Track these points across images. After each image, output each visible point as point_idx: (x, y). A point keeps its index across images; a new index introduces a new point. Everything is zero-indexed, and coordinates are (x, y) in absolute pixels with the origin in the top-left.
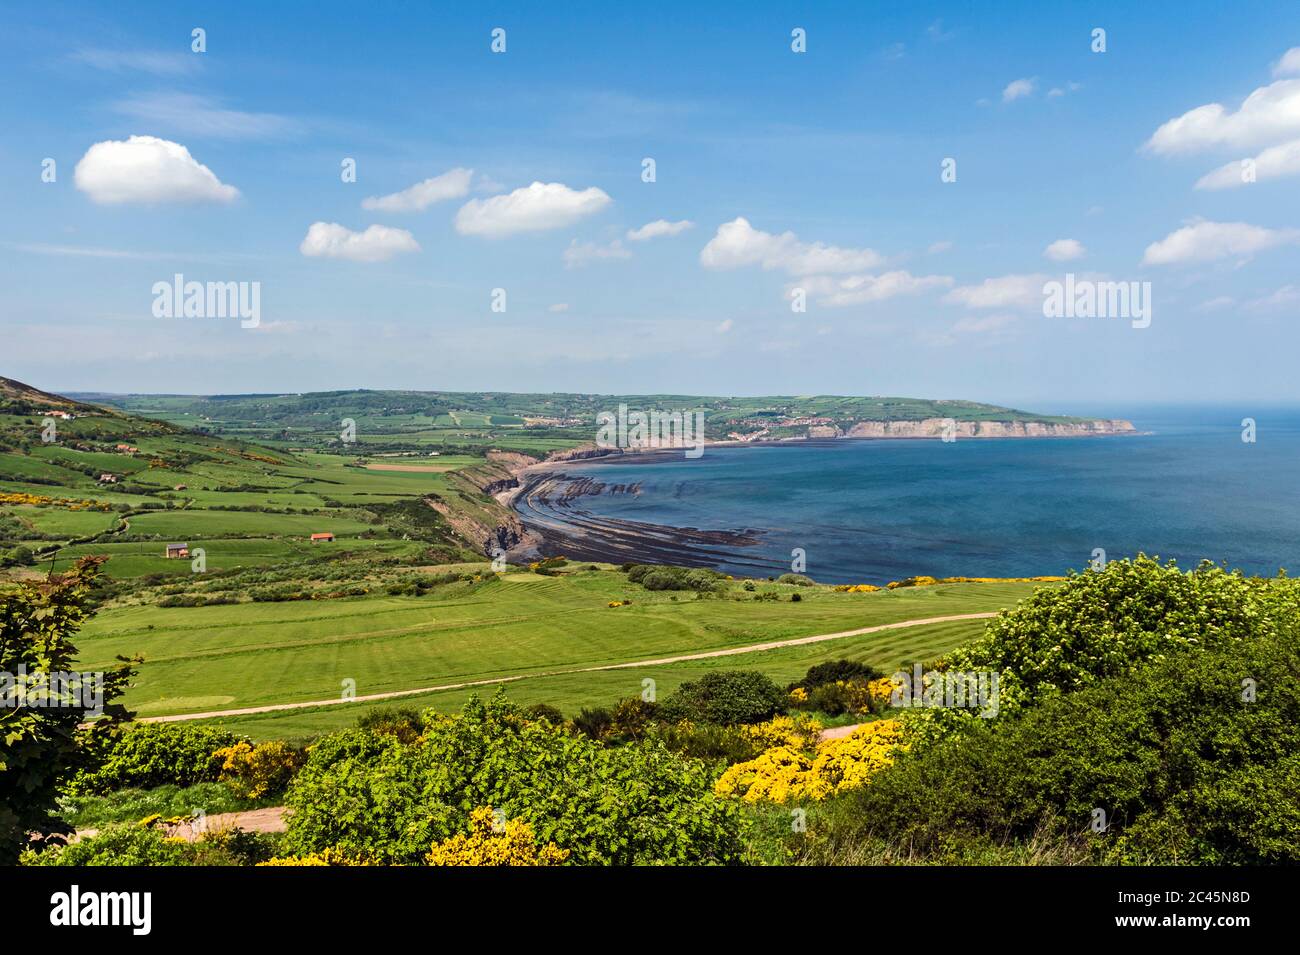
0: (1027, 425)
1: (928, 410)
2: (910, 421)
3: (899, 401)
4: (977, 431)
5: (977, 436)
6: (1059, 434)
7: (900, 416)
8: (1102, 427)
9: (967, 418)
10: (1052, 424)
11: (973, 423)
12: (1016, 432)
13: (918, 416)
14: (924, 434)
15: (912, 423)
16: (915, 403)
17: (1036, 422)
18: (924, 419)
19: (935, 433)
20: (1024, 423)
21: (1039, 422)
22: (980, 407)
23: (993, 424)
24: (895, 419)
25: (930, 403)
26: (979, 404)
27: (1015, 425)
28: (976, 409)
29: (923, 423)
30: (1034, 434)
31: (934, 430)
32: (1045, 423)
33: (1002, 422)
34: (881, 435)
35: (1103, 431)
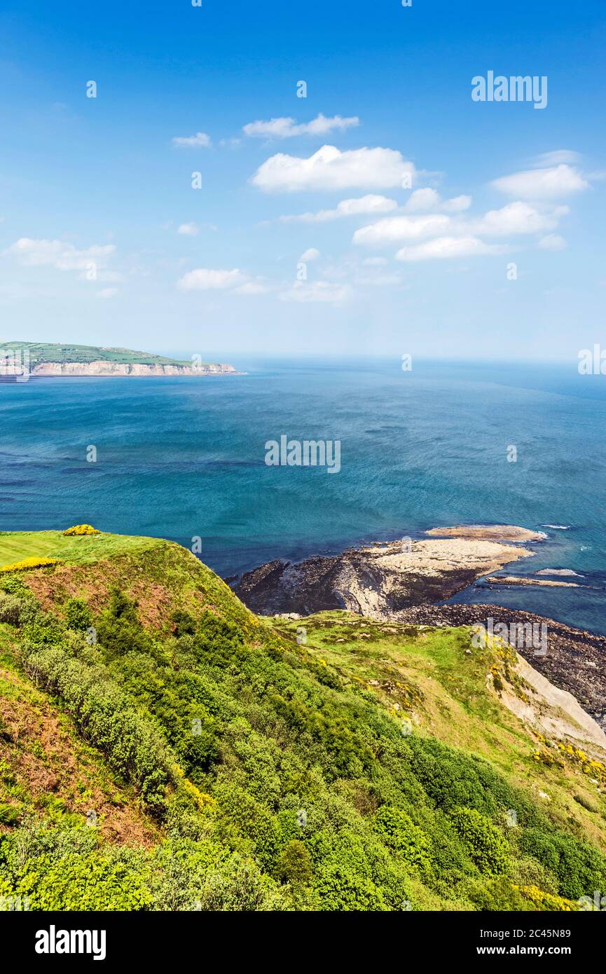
0: (165, 367)
1: (95, 354)
2: (81, 363)
3: (74, 348)
4: (130, 370)
5: (130, 374)
6: (186, 374)
7: (74, 359)
8: (215, 369)
9: (123, 361)
10: (182, 367)
11: (128, 365)
12: (158, 372)
13: (87, 359)
14: (92, 373)
15: (82, 364)
16: (86, 349)
17: (171, 365)
18: (91, 361)
19: (100, 372)
20: (163, 365)
21: (173, 365)
22: (133, 353)
23: (142, 366)
24: (70, 361)
25: (97, 350)
26: (132, 351)
27: (157, 366)
28: (131, 354)
29: (91, 364)
30: (170, 374)
31: (99, 370)
32: (177, 365)
33: (148, 364)
34: (60, 373)
35: (216, 372)
